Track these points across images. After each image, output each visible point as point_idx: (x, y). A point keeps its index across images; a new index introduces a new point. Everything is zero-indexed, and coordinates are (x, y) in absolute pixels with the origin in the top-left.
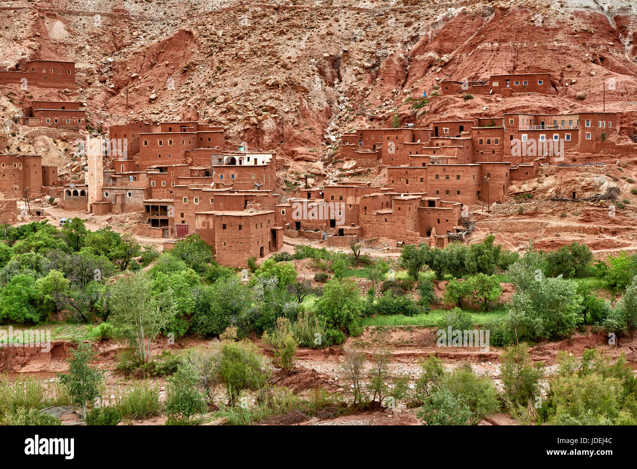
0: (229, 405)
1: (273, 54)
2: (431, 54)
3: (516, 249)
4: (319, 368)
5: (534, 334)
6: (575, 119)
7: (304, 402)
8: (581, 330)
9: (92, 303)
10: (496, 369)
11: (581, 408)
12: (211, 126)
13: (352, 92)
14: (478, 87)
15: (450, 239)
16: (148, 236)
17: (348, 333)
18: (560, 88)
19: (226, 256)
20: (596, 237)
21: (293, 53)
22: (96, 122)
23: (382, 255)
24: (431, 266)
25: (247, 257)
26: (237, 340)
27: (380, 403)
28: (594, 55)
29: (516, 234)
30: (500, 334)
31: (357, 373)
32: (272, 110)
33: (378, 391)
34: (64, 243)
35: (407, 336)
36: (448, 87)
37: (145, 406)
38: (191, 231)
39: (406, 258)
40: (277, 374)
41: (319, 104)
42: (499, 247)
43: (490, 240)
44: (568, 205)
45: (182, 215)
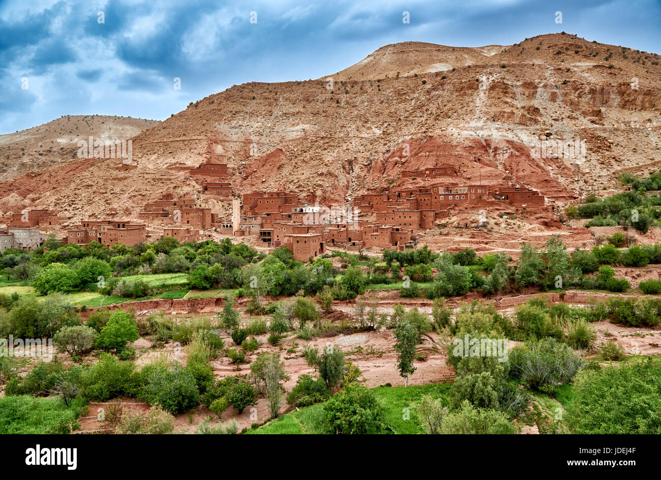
0: (300, 328)
1: (321, 159)
2: (397, 158)
3: (439, 252)
4: (343, 310)
5: (448, 292)
6: (466, 189)
7: (336, 327)
8: (471, 291)
9: (235, 279)
10: (430, 310)
11: (472, 329)
12: (291, 194)
13: (358, 177)
14: (418, 174)
15: (407, 247)
16: (262, 246)
17: (358, 293)
18: (458, 174)
19: (299, 256)
20: (478, 245)
21: (330, 159)
22: (237, 192)
23: (373, 255)
24: (398, 260)
25: (309, 256)
26: (304, 296)
27: (373, 327)
28: (475, 158)
29: (439, 244)
30: (432, 293)
31: (362, 312)
32: (320, 186)
33: (372, 321)
34: (222, 250)
35: (386, 294)
36: (404, 174)
37: (260, 329)
38: (282, 244)
39: (385, 256)
40: (323, 313)
41: (343, 183)
42: (430, 251)
43: (426, 247)
44: (464, 230)
45: (278, 236)
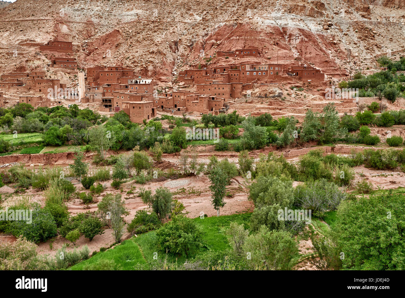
0: (137, 175)
1: (152, 40)
2: (213, 41)
3: (244, 116)
4: (171, 161)
5: (251, 147)
6: (267, 67)
7: (165, 174)
8: (268, 146)
9: (82, 137)
10: (236, 160)
11: (268, 174)
12: (128, 68)
13: (183, 56)
14: (230, 54)
15: (220, 112)
16: (104, 111)
17: (182, 148)
18: (261, 55)
19: (135, 119)
20: (274, 111)
21: (159, 39)
22: (82, 66)
23: (194, 118)
24: (213, 122)
25: (143, 119)
26: (139, 151)
27: (194, 173)
28: (274, 42)
29: (245, 110)
30: (238, 147)
31: (185, 162)
32: (151, 62)
33: (193, 169)
34: (70, 114)
35: (204, 148)
36: (219, 54)
37: (104, 176)
38: (121, 109)
39: (204, 119)
40: (155, 163)
41: (170, 60)
42: (238, 115)
43: (235, 112)
44: (264, 99)
45: (117, 103)
